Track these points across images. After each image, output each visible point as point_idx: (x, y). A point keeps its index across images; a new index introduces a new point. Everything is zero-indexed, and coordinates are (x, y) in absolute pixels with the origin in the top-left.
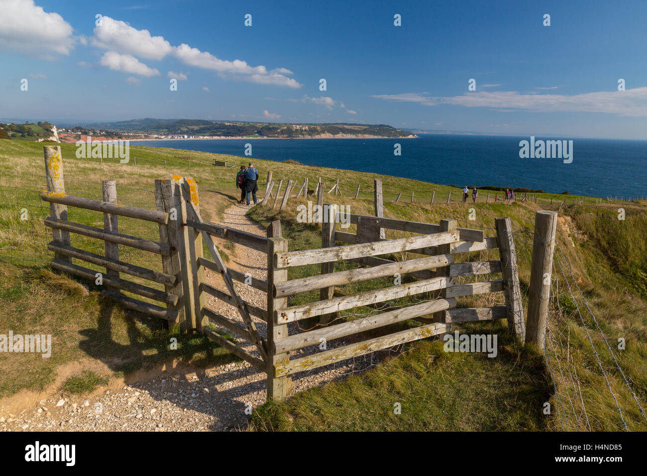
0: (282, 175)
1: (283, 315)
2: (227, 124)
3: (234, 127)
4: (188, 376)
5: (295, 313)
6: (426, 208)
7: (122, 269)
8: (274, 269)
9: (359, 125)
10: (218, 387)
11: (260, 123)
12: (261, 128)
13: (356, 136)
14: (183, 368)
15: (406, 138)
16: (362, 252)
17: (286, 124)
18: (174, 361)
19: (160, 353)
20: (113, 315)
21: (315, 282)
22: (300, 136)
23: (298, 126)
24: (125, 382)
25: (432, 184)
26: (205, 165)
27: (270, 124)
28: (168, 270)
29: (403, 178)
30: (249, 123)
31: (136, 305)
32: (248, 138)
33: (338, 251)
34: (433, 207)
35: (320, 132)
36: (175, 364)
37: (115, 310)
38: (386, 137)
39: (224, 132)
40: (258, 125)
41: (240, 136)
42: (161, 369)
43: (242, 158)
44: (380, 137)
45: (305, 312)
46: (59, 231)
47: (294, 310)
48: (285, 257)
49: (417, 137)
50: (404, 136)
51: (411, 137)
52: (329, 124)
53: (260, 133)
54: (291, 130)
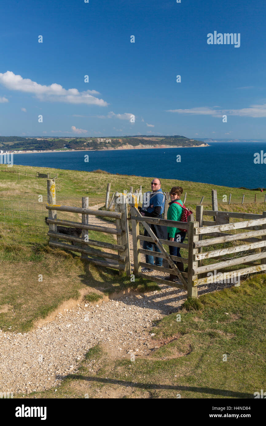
0: (98, 183)
1: (198, 257)
2: (38, 139)
3: (45, 142)
4: (137, 296)
5: (202, 255)
6: (225, 208)
7: (94, 243)
8: (194, 235)
9: (156, 136)
10: (154, 300)
11: (68, 138)
12: (69, 142)
13: (154, 146)
14: (133, 293)
15: (199, 146)
16: (229, 228)
17: (91, 138)
18: (129, 289)
19: (121, 285)
20: (90, 268)
21: (210, 241)
22: (104, 148)
23: (102, 140)
24: (109, 298)
25: (226, 188)
26: (30, 177)
27: (77, 138)
28: (120, 243)
29: (201, 183)
30: (58, 138)
31: (101, 263)
32: (58, 151)
33: (219, 227)
34: (230, 207)
35: (122, 144)
36: (129, 290)
37: (90, 266)
38: (181, 147)
39: (36, 147)
40: (66, 140)
41: (50, 149)
42: (123, 293)
43: (58, 170)
44: (176, 147)
45: (206, 256)
46: (53, 225)
47: (202, 254)
48: (198, 230)
49: (209, 146)
50: (198, 145)
51: (203, 145)
52: (130, 136)
53: (68, 146)
54: (96, 142)
